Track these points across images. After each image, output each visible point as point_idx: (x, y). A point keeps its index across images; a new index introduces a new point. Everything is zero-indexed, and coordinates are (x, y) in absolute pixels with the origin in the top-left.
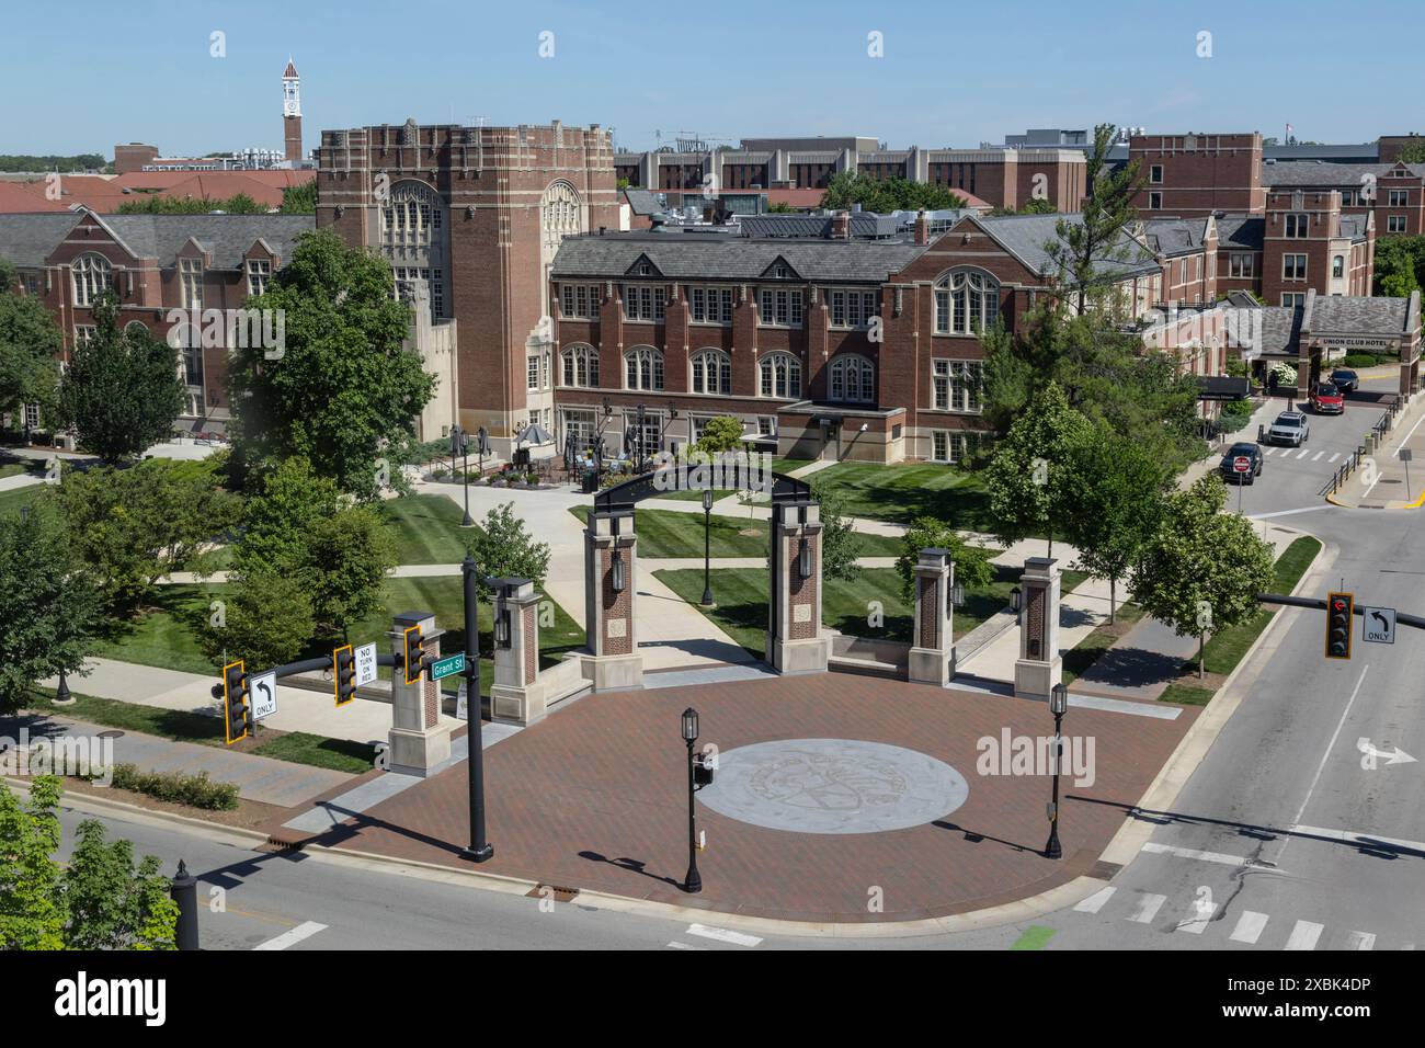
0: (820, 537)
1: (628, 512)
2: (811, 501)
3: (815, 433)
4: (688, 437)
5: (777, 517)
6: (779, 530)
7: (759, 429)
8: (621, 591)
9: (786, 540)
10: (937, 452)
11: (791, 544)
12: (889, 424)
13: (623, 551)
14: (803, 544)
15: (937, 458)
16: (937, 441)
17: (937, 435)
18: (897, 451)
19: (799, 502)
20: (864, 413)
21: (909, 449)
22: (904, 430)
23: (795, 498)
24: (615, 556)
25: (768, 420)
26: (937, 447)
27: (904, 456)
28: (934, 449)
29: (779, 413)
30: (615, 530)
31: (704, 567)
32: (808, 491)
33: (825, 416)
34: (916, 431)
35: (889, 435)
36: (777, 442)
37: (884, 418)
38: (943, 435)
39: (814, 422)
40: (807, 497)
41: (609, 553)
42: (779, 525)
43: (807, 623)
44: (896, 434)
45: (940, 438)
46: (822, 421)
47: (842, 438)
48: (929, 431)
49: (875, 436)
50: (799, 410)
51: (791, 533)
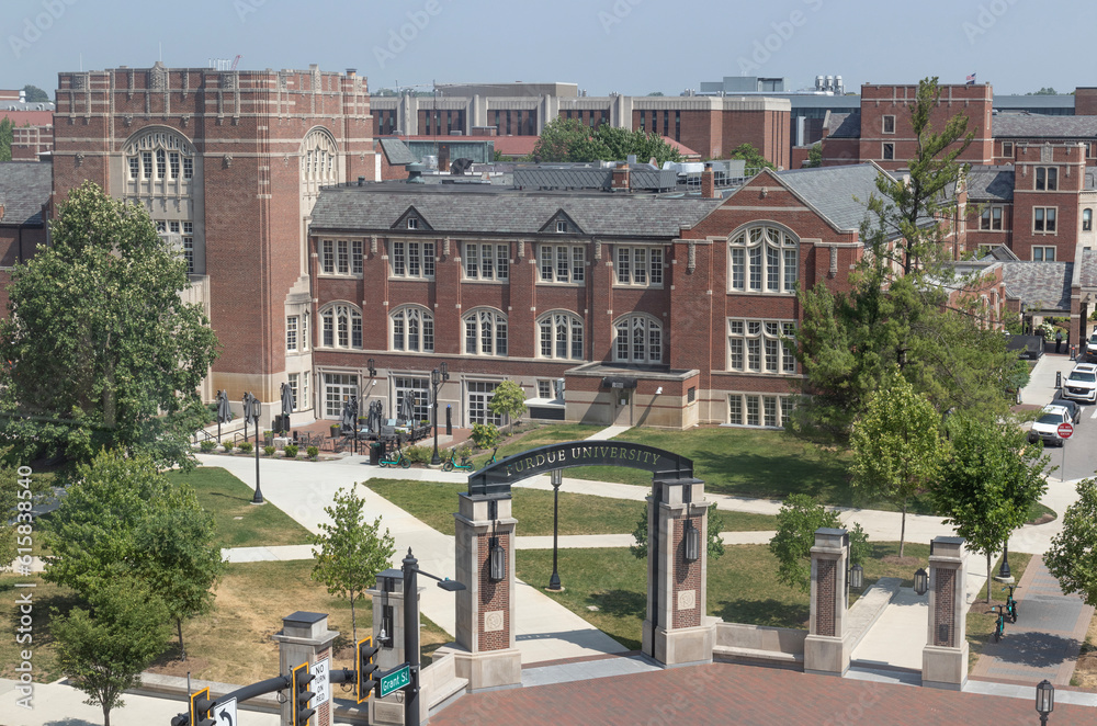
0: (705, 519)
1: (505, 494)
2: (695, 479)
3: (606, 397)
4: (460, 401)
5: (659, 496)
6: (661, 510)
7: (538, 392)
8: (501, 580)
9: (671, 522)
10: (733, 416)
11: (675, 526)
12: (686, 387)
13: (501, 538)
14: (688, 525)
15: (733, 422)
16: (732, 404)
17: (733, 397)
18: (692, 416)
19: (681, 480)
20: (660, 375)
21: (702, 413)
22: (697, 393)
23: (677, 475)
24: (493, 543)
25: (548, 383)
26: (733, 410)
27: (698, 420)
28: (729, 412)
29: (567, 376)
30: (492, 514)
31: (552, 547)
32: (691, 468)
33: (618, 380)
34: (711, 394)
35: (685, 398)
36: (565, 407)
37: (681, 381)
38: (739, 398)
39: (606, 385)
40: (690, 474)
41: (486, 539)
42: (661, 504)
43: (691, 611)
44: (691, 398)
45: (736, 402)
46: (614, 385)
47: (635, 402)
48: (725, 393)
49: (671, 400)
50: (588, 373)
51: (676, 513)
